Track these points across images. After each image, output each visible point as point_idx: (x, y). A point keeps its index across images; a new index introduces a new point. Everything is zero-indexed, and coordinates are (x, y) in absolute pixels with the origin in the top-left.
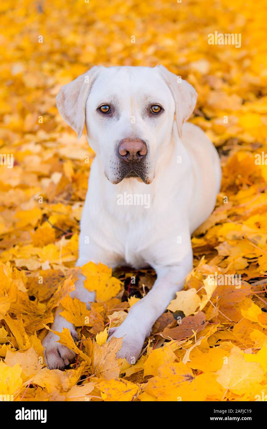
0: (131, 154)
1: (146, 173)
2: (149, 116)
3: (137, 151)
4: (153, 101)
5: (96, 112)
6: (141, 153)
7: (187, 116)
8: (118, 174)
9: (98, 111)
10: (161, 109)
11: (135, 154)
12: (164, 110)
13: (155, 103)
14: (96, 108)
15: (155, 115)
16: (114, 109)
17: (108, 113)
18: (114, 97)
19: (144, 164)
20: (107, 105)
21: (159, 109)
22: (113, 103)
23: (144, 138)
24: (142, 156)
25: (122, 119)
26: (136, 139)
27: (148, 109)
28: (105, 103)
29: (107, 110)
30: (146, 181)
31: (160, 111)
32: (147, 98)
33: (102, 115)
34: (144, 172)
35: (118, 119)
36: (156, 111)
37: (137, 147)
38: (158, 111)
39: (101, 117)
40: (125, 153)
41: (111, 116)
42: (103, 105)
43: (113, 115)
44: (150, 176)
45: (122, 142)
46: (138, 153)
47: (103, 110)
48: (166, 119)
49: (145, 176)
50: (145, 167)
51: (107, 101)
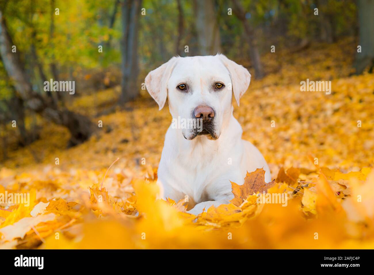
0: (204, 116)
1: (214, 129)
2: (214, 91)
3: (209, 113)
4: (217, 80)
5: (176, 89)
6: (211, 116)
7: (243, 91)
8: (194, 131)
9: (177, 89)
10: (223, 85)
11: (207, 116)
12: (225, 86)
13: (218, 81)
14: (176, 86)
15: (218, 90)
16: (188, 87)
17: (185, 90)
18: (188, 79)
19: (212, 123)
20: (183, 84)
21: (222, 86)
22: (188, 83)
23: (212, 105)
24: (211, 117)
25: (195, 93)
26: (207, 106)
27: (213, 86)
28: (182, 83)
29: (184, 88)
30: (215, 136)
31: (222, 87)
32: (212, 79)
33: (180, 91)
34: (213, 129)
35: (192, 94)
36: (219, 87)
37: (208, 111)
38: (220, 87)
39: (180, 93)
40: (200, 116)
41: (187, 92)
42: (180, 84)
43: (188, 91)
44: (217, 132)
45: (197, 108)
46: (209, 116)
47: (181, 88)
48: (226, 92)
49: (214, 132)
50: (214, 125)
51: (183, 81)
